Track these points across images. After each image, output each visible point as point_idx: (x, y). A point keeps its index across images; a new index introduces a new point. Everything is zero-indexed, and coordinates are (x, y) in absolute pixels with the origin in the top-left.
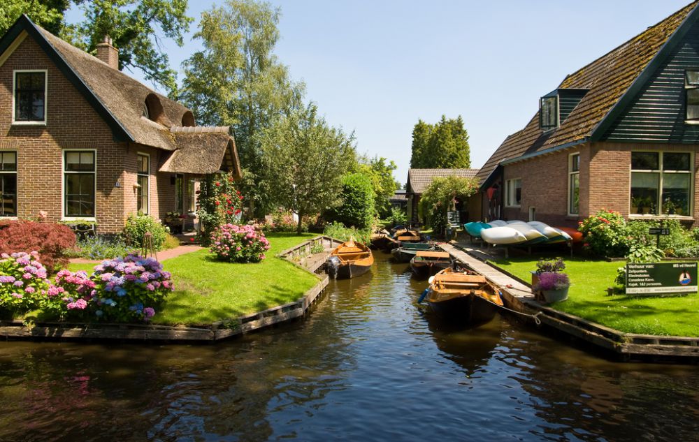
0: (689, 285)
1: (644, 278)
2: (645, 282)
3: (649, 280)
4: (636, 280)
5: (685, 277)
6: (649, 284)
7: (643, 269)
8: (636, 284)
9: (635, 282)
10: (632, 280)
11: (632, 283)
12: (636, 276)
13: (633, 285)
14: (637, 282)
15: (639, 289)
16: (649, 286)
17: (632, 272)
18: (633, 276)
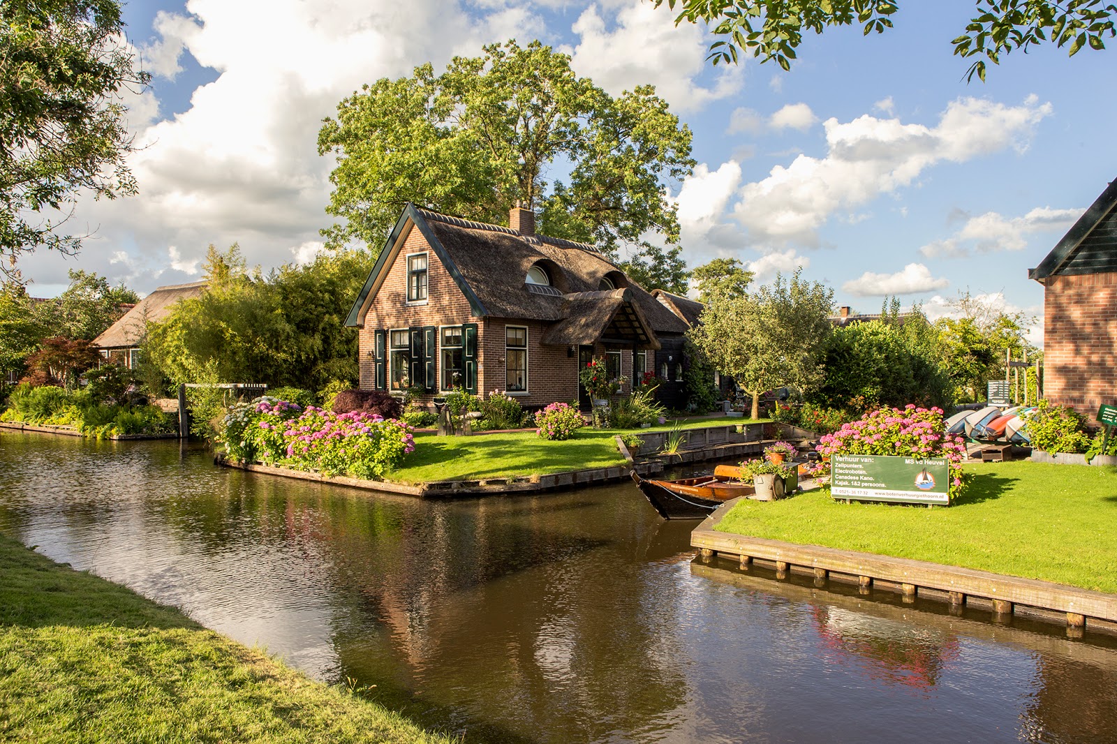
0: (931, 490)
1: (859, 475)
2: (859, 480)
3: (866, 479)
4: (846, 477)
5: (926, 478)
6: (866, 484)
7: (856, 463)
8: (846, 483)
9: (844, 480)
10: (841, 477)
11: (840, 480)
12: (847, 471)
13: (841, 483)
14: (847, 480)
15: (850, 490)
16: (865, 487)
17: (840, 465)
18: (841, 471)
